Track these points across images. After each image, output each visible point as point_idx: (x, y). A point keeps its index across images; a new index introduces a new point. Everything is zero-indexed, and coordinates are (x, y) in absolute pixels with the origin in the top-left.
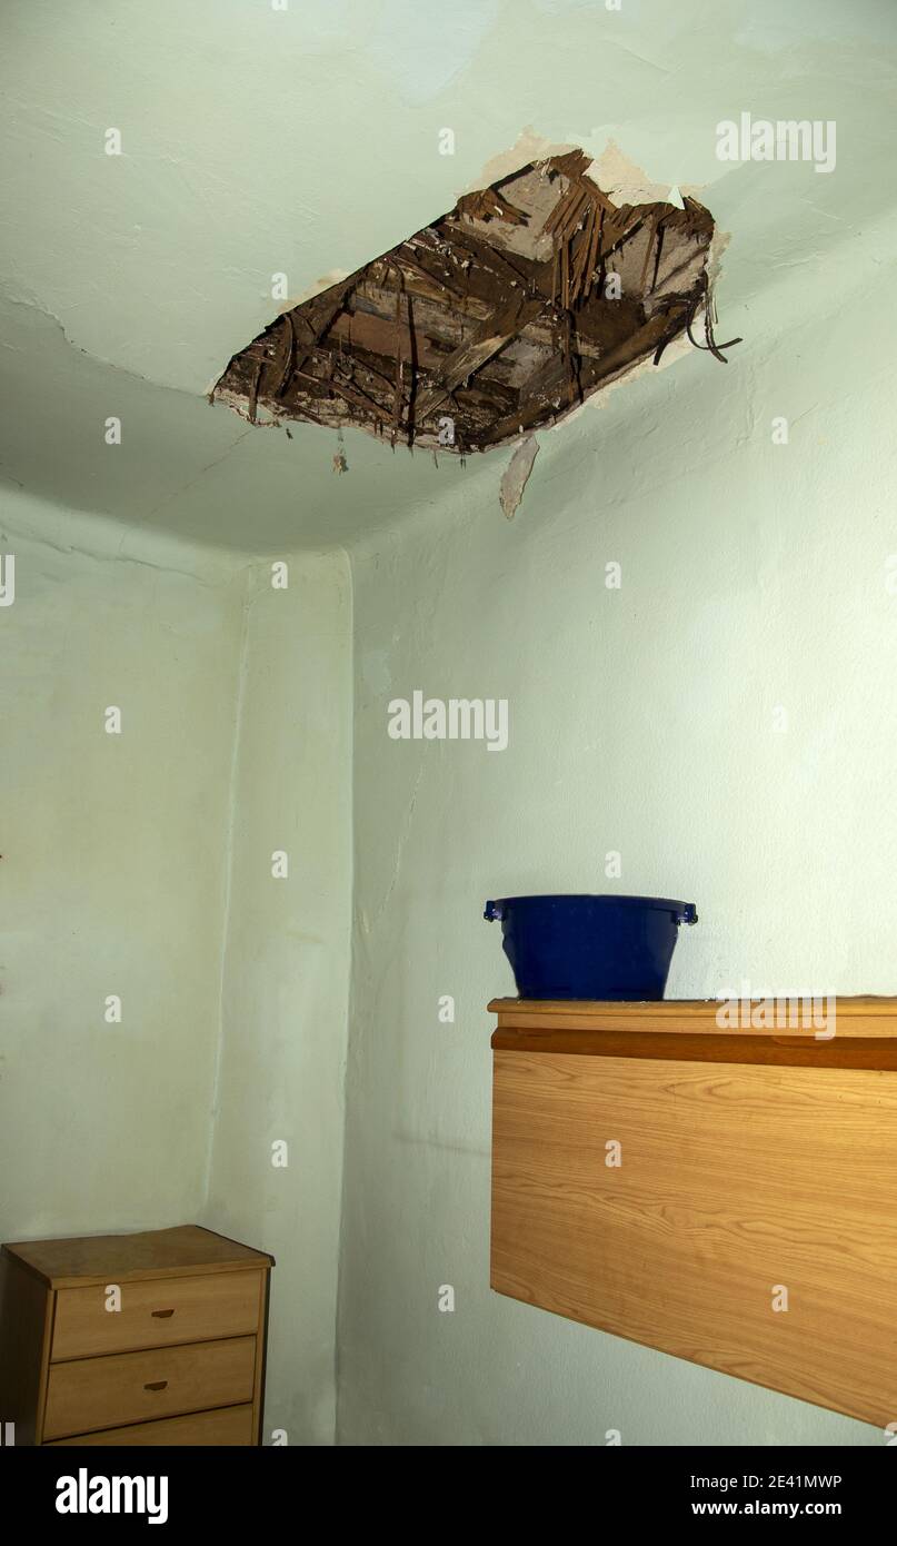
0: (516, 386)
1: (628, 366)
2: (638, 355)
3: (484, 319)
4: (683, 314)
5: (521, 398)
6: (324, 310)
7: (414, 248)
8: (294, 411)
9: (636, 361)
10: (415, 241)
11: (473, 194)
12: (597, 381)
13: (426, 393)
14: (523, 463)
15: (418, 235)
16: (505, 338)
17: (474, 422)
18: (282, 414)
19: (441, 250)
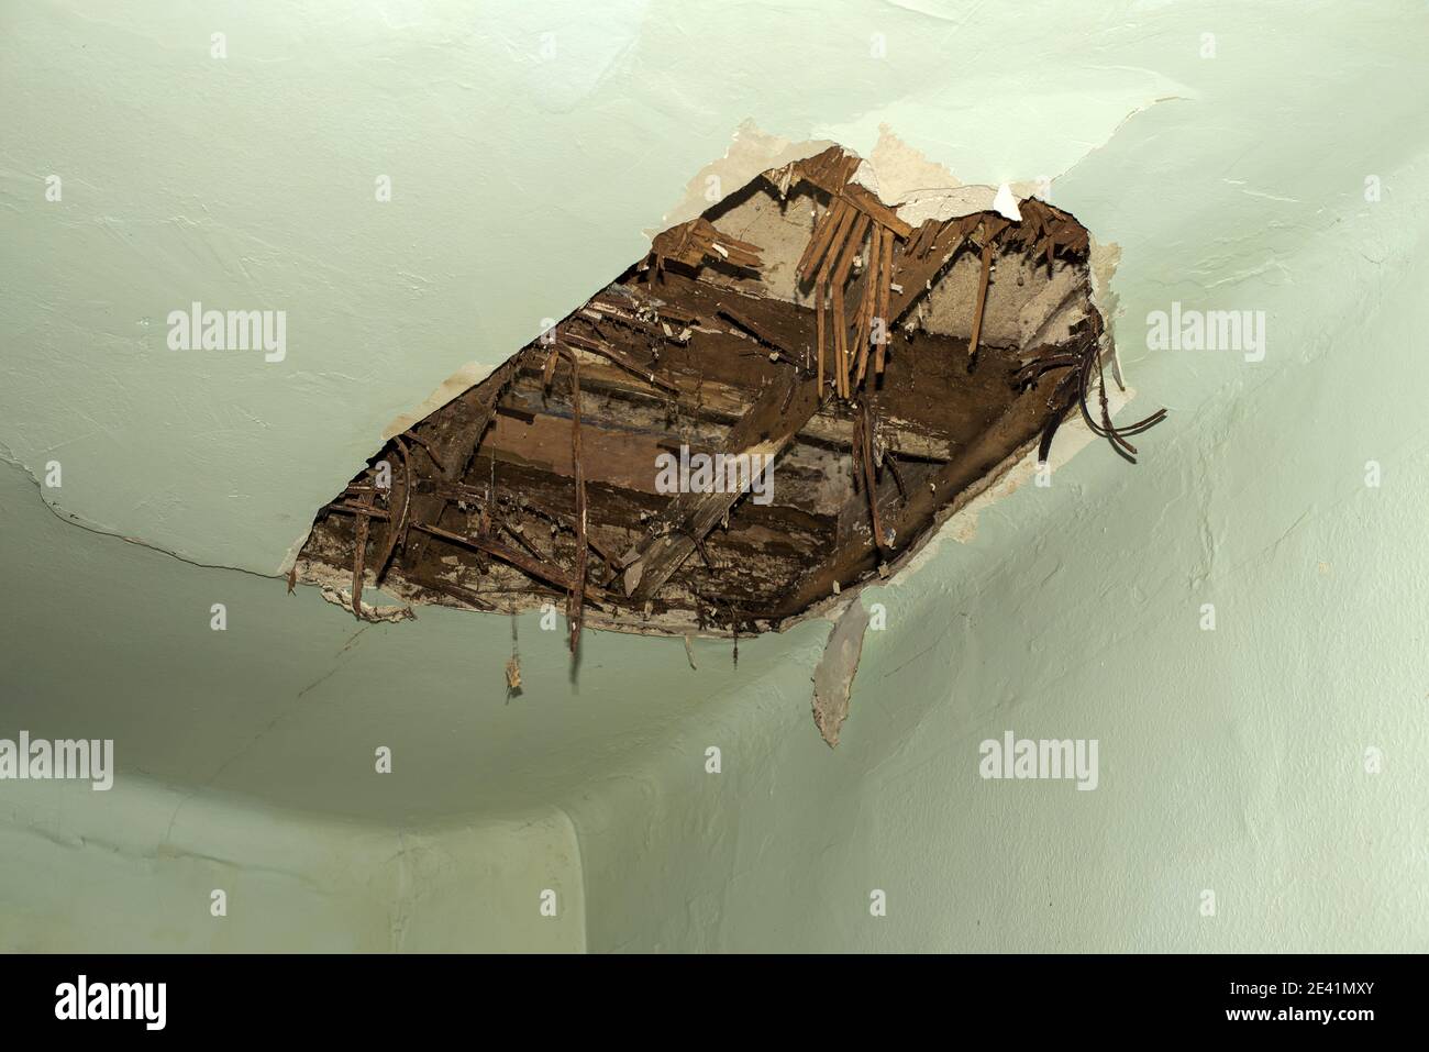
0: (830, 511)
1: (1000, 467)
2: (1013, 448)
3: (741, 414)
4: (1073, 377)
5: (839, 532)
6: (466, 423)
7: (599, 317)
8: (435, 589)
9: (1012, 459)
10: (599, 306)
11: (675, 228)
12: (950, 497)
13: (660, 542)
14: (846, 647)
15: (602, 295)
16: (780, 443)
17: (756, 582)
18: (417, 596)
19: (643, 315)
